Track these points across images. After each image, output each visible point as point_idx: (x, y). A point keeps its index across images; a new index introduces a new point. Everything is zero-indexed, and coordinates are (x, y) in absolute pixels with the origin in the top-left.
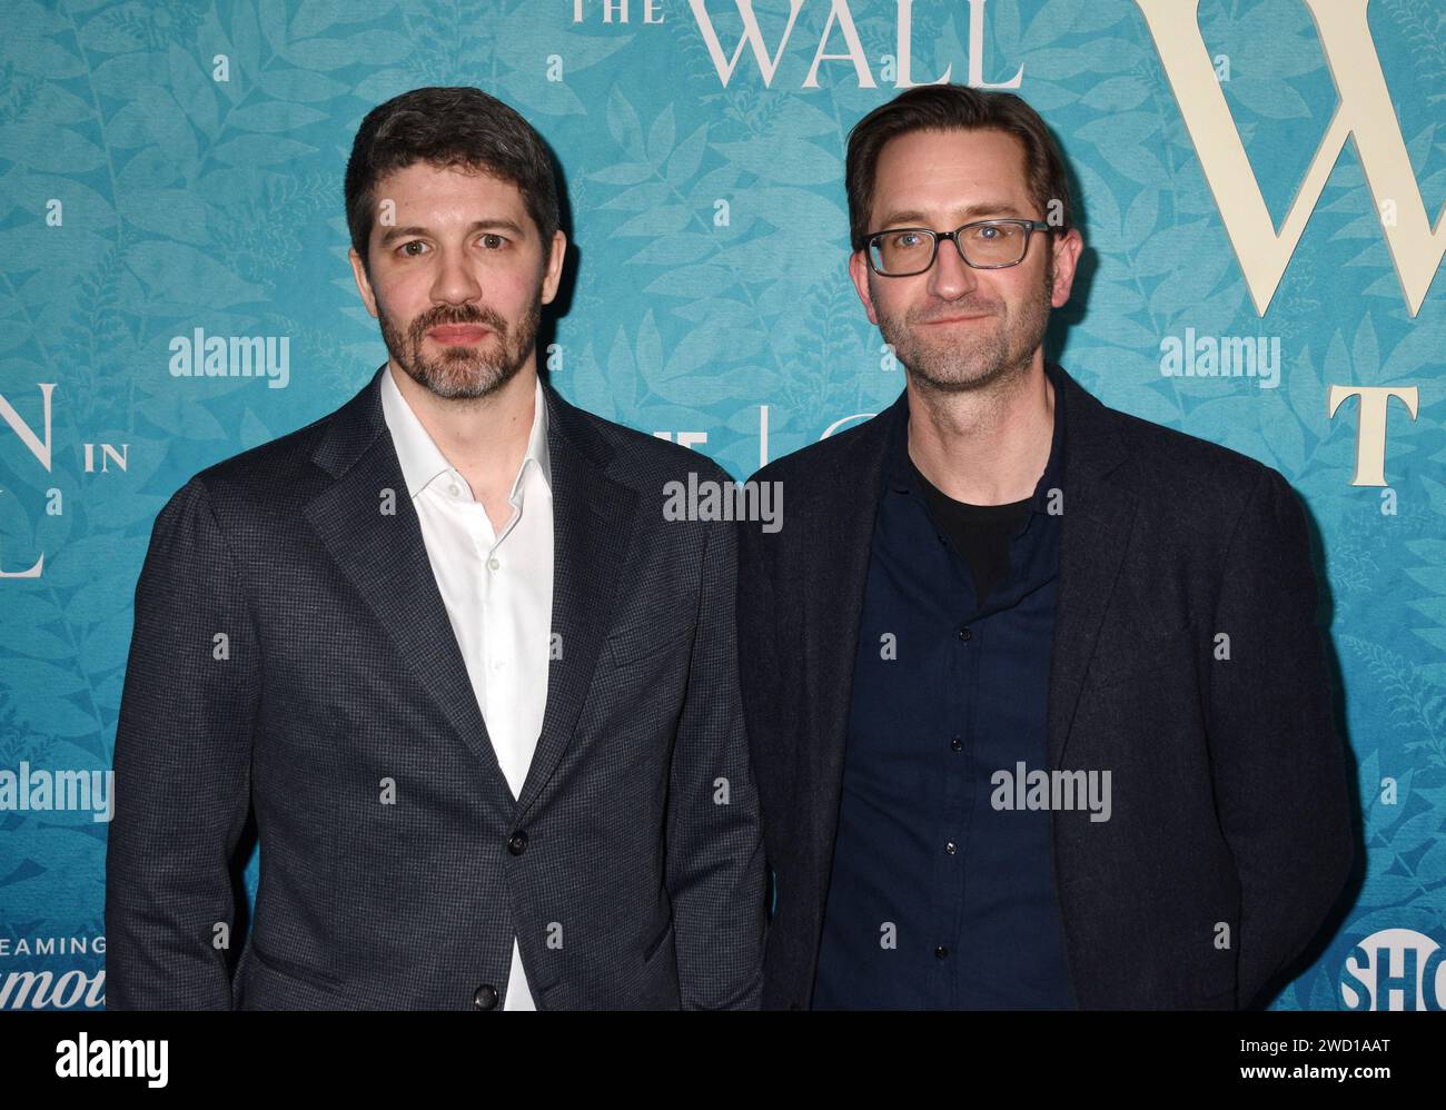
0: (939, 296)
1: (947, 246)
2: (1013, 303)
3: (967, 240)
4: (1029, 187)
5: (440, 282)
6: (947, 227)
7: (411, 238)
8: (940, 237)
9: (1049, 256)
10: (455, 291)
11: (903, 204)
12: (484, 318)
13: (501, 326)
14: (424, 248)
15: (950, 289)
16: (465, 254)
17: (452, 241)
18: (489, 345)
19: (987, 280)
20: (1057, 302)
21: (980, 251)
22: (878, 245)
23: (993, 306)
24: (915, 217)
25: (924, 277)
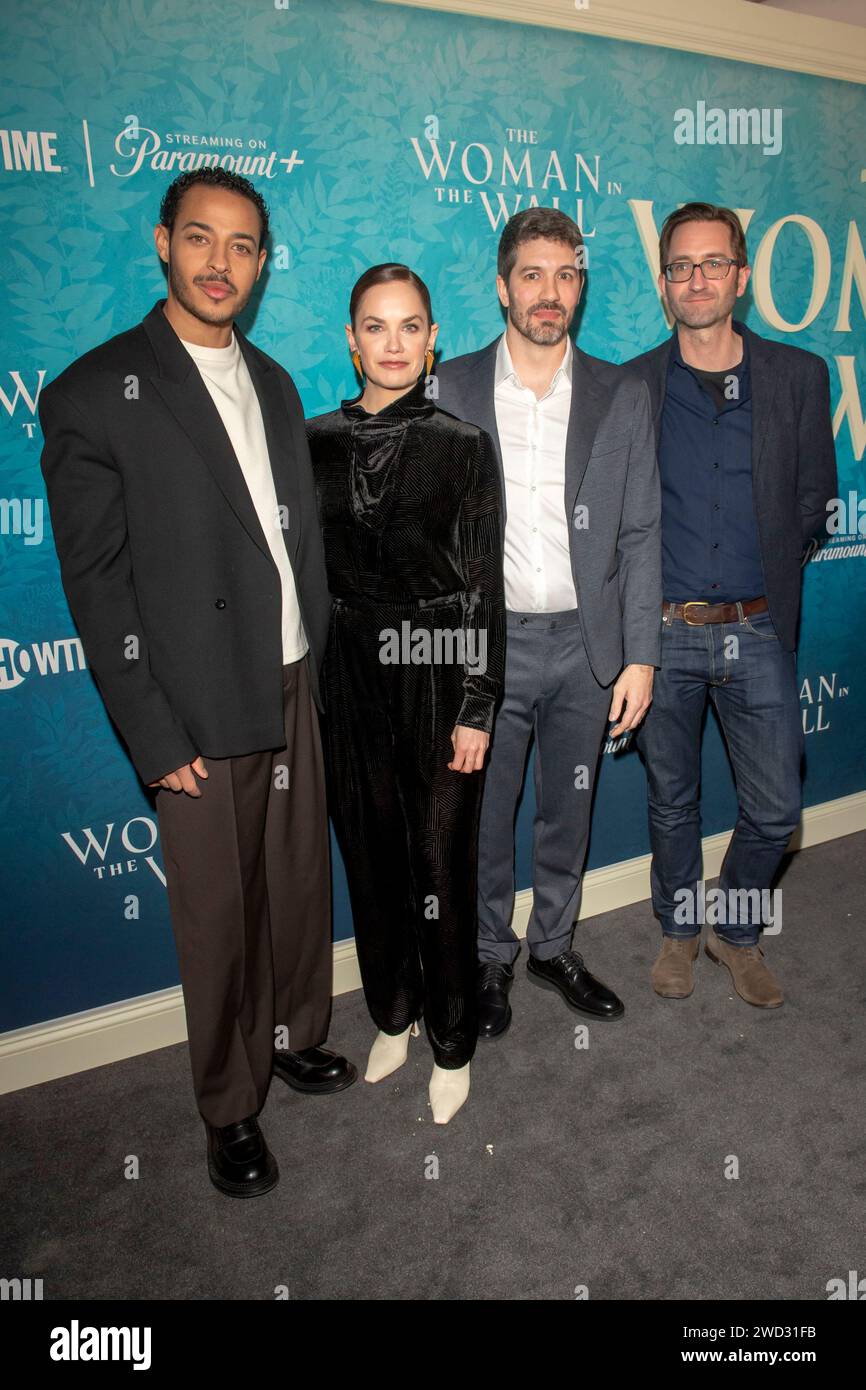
0: (694, 291)
1: (697, 270)
2: (722, 294)
3: (706, 268)
4: (731, 246)
5: (544, 291)
6: (698, 262)
7: (532, 272)
8: (695, 266)
9: (737, 275)
10: (551, 297)
11: (681, 252)
12: (560, 309)
13: (564, 313)
14: (536, 277)
15: (697, 287)
16: (555, 281)
17: (550, 275)
18: (559, 321)
19: (712, 285)
20: (739, 295)
21: (710, 272)
22: (670, 270)
23: (713, 296)
24: (686, 258)
25: (688, 283)
